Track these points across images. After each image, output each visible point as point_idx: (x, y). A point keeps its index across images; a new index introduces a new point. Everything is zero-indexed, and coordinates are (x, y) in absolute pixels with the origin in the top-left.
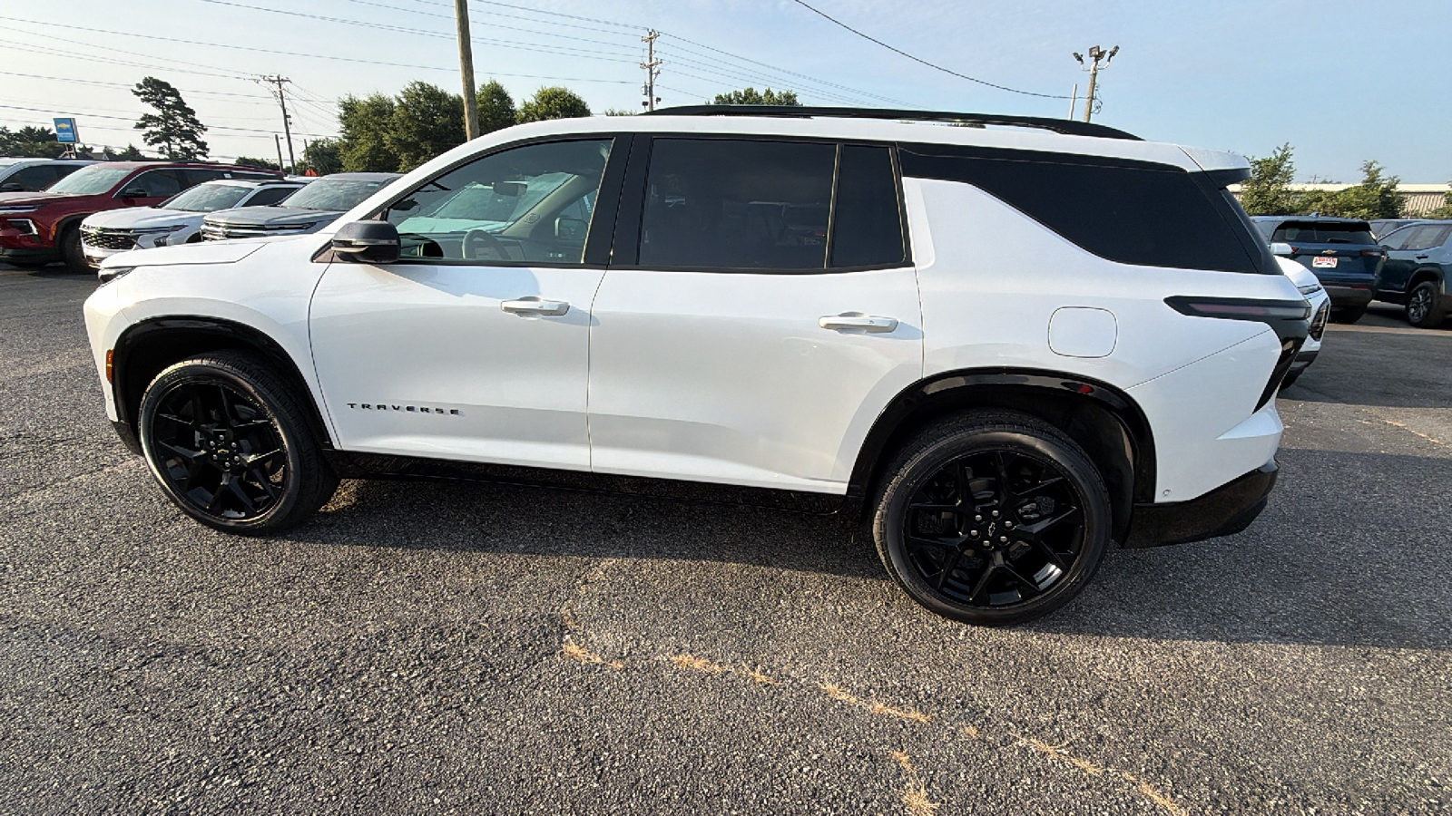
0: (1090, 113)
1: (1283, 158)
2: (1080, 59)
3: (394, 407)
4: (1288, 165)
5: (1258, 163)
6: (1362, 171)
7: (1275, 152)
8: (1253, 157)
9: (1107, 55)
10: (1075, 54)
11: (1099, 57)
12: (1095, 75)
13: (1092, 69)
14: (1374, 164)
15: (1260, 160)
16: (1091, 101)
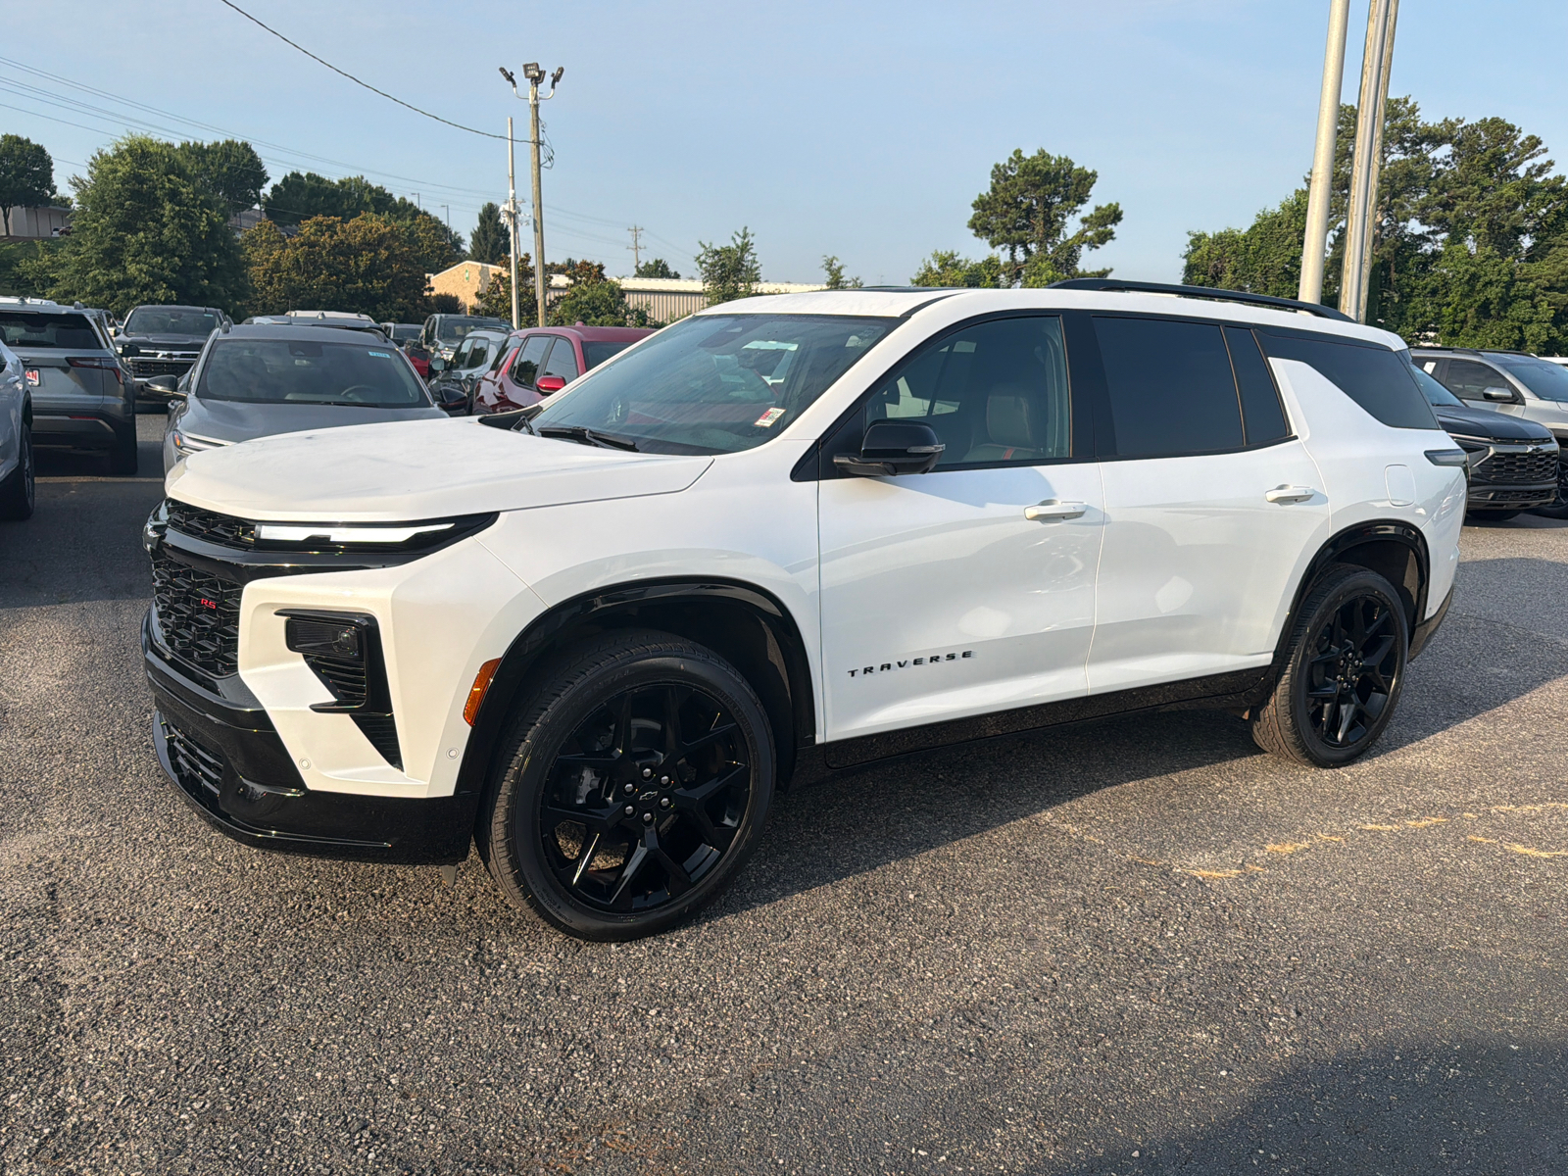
0: (539, 166)
1: (745, 248)
2: (510, 78)
3: (899, 664)
4: (750, 258)
5: (717, 253)
6: (824, 269)
7: (733, 239)
8: (711, 244)
9: (548, 79)
10: (502, 70)
11: (537, 80)
12: (536, 106)
13: (531, 98)
14: (835, 261)
15: (719, 249)
16: (538, 147)
